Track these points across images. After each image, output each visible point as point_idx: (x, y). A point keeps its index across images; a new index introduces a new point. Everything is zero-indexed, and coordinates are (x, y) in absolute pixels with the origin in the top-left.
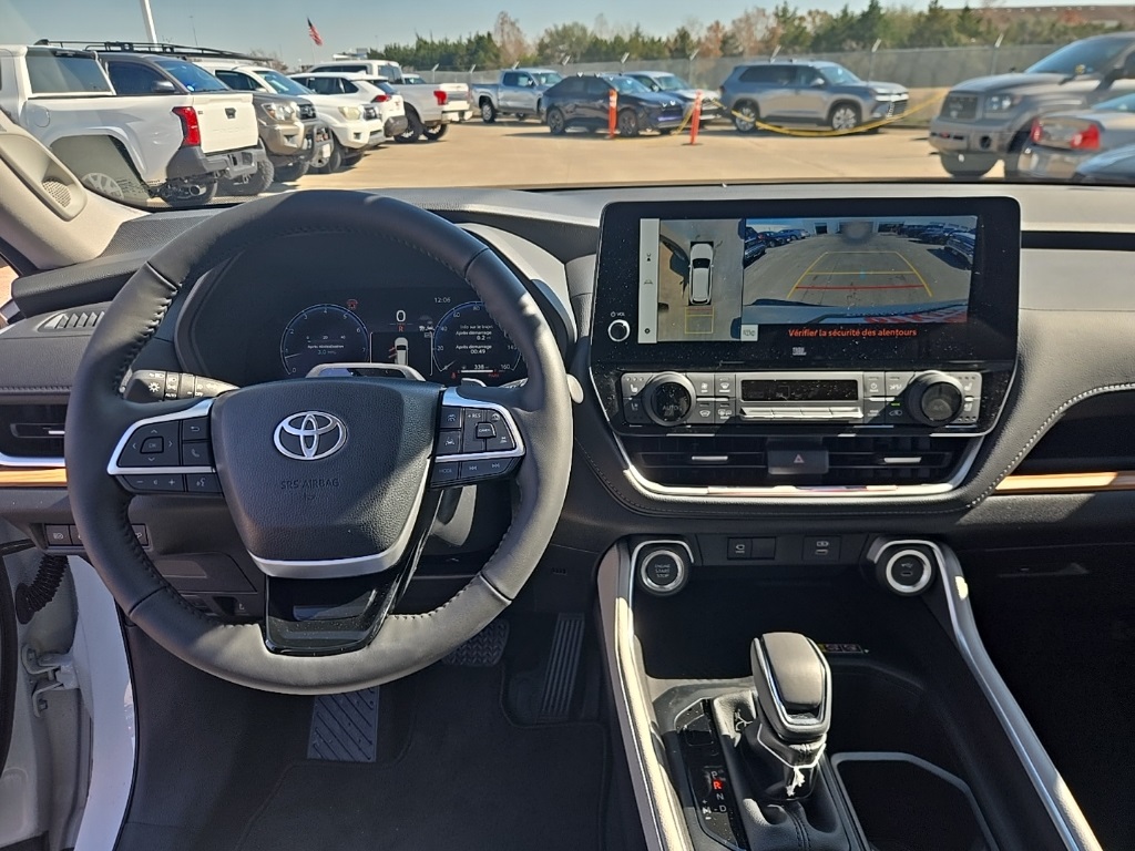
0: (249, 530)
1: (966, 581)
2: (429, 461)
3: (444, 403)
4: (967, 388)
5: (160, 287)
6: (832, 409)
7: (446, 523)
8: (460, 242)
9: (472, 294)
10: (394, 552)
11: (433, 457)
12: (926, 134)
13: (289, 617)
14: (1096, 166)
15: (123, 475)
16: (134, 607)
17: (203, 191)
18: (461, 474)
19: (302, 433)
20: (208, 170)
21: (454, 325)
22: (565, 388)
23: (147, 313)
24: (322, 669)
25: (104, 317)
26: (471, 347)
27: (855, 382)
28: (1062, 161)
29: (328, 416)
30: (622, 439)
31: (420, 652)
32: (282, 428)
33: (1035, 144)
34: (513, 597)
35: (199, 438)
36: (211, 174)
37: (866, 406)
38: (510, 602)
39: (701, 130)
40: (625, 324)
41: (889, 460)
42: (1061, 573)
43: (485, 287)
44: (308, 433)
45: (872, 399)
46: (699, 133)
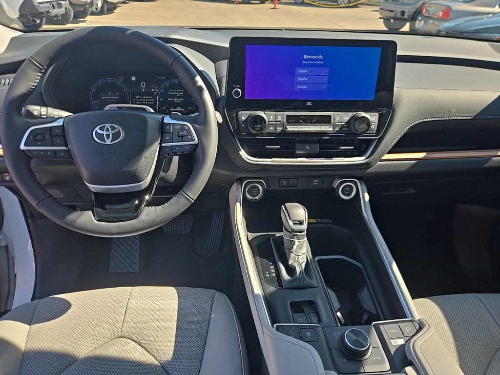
0: (85, 173)
1: (369, 195)
2: (159, 146)
3: (164, 122)
4: (373, 119)
5: (37, 68)
6: (321, 127)
7: (166, 173)
8: (169, 52)
9: (175, 76)
10: (146, 182)
11: (160, 144)
12: (378, 8)
13: (103, 208)
14: (446, 27)
15: (27, 150)
16: (38, 204)
17: (38, 21)
18: (173, 151)
19: (105, 133)
20: (40, 11)
21: (167, 89)
22: (215, 117)
23: (31, 80)
24: (119, 227)
25: (13, 81)
26: (175, 99)
27: (331, 116)
28: (434, 24)
29: (115, 126)
30: (238, 139)
31: (158, 220)
32: (96, 131)
33: (423, 16)
34: (195, 199)
35: (59, 135)
36: (42, 13)
37: (334, 126)
38: (193, 201)
39: (279, 2)
40: (240, 90)
41: (342, 148)
42: (406, 192)
43: (180, 72)
44: (107, 133)
45: (337, 123)
46: (278, 3)
